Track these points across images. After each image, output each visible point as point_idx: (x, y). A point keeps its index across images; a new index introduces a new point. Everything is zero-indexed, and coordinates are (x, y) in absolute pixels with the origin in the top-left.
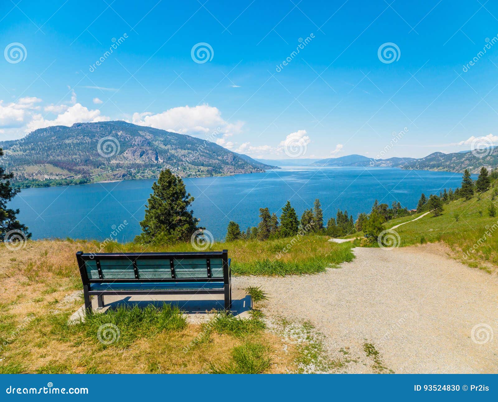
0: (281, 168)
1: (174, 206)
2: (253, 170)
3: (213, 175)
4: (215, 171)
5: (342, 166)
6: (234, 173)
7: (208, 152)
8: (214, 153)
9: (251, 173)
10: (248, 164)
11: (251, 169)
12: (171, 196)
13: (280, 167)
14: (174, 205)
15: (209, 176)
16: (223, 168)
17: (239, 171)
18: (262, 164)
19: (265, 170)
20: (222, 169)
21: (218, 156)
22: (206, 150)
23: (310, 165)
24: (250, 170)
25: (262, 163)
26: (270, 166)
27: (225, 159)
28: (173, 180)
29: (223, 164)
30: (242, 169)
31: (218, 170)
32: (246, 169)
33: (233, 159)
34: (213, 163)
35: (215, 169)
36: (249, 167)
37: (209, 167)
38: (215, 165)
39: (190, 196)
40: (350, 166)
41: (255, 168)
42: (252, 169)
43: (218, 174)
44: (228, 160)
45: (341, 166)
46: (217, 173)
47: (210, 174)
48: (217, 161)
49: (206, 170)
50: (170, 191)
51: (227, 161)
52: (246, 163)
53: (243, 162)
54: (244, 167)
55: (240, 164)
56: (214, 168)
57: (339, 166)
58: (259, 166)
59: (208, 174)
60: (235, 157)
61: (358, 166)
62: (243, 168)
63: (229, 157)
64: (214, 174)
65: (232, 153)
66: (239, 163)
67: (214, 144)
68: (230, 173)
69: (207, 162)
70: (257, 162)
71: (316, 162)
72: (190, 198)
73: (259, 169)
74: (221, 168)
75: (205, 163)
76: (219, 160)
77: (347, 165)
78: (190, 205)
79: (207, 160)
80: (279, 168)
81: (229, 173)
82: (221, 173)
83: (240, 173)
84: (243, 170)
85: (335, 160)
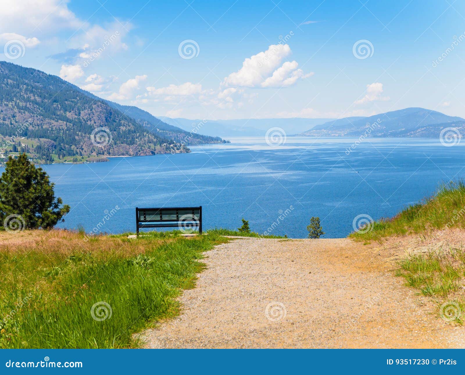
0: (228, 142)
1: (37, 221)
2: (158, 147)
3: (52, 160)
4: (58, 148)
5: (385, 136)
6: (109, 153)
7: (38, 99)
8: (55, 101)
9: (153, 153)
10: (143, 131)
11: (152, 145)
12: (31, 203)
13: (226, 139)
14: (37, 219)
15: (44, 161)
16: (79, 142)
17: (121, 150)
18: (179, 131)
19: (188, 147)
20: (76, 145)
21: (66, 110)
22: (34, 96)
23: (303, 135)
24: (149, 147)
25: (181, 128)
26: (202, 136)
27: (85, 118)
28: (33, 174)
29: (80, 131)
30: (129, 144)
31: (67, 146)
32: (138, 143)
33: (104, 119)
34: (54, 129)
35: (59, 144)
36: (146, 139)
37: (41, 139)
38: (58, 133)
39: (61, 203)
40: (404, 136)
41: (163, 142)
42: (155, 145)
43: (65, 158)
44: (93, 122)
45: (380, 137)
46: (64, 156)
47: (44, 157)
48: (63, 124)
49: (35, 147)
50: (30, 194)
51: (89, 123)
52: (140, 129)
53: (132, 128)
54: (133, 138)
55: (124, 132)
56: (55, 141)
57: (375, 136)
58: (172, 136)
59: (39, 158)
60: (111, 113)
61: (422, 136)
62: (132, 143)
63: (96, 114)
64: (55, 157)
65: (103, 102)
66: (122, 127)
67: (56, 80)
68: (99, 154)
69: (38, 125)
70: (165, 127)
71: (319, 128)
72: (61, 206)
73: (172, 145)
74: (73, 141)
75: (30, 128)
76: (68, 120)
77: (394, 135)
78: (62, 219)
79: (36, 122)
80: (225, 142)
81: (94, 154)
82: (74, 155)
83: (123, 154)
84: (131, 146)
85: (362, 121)
